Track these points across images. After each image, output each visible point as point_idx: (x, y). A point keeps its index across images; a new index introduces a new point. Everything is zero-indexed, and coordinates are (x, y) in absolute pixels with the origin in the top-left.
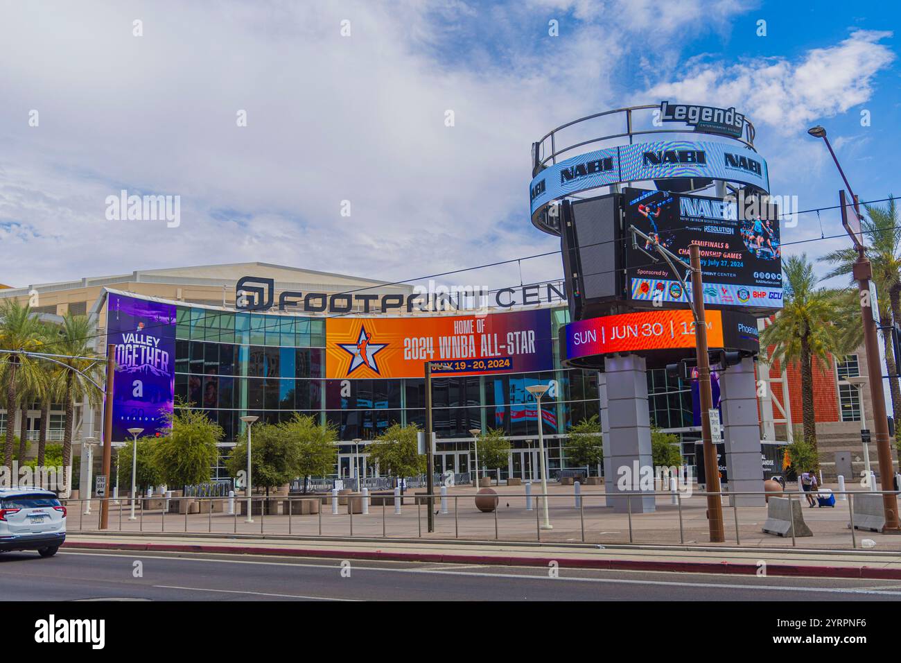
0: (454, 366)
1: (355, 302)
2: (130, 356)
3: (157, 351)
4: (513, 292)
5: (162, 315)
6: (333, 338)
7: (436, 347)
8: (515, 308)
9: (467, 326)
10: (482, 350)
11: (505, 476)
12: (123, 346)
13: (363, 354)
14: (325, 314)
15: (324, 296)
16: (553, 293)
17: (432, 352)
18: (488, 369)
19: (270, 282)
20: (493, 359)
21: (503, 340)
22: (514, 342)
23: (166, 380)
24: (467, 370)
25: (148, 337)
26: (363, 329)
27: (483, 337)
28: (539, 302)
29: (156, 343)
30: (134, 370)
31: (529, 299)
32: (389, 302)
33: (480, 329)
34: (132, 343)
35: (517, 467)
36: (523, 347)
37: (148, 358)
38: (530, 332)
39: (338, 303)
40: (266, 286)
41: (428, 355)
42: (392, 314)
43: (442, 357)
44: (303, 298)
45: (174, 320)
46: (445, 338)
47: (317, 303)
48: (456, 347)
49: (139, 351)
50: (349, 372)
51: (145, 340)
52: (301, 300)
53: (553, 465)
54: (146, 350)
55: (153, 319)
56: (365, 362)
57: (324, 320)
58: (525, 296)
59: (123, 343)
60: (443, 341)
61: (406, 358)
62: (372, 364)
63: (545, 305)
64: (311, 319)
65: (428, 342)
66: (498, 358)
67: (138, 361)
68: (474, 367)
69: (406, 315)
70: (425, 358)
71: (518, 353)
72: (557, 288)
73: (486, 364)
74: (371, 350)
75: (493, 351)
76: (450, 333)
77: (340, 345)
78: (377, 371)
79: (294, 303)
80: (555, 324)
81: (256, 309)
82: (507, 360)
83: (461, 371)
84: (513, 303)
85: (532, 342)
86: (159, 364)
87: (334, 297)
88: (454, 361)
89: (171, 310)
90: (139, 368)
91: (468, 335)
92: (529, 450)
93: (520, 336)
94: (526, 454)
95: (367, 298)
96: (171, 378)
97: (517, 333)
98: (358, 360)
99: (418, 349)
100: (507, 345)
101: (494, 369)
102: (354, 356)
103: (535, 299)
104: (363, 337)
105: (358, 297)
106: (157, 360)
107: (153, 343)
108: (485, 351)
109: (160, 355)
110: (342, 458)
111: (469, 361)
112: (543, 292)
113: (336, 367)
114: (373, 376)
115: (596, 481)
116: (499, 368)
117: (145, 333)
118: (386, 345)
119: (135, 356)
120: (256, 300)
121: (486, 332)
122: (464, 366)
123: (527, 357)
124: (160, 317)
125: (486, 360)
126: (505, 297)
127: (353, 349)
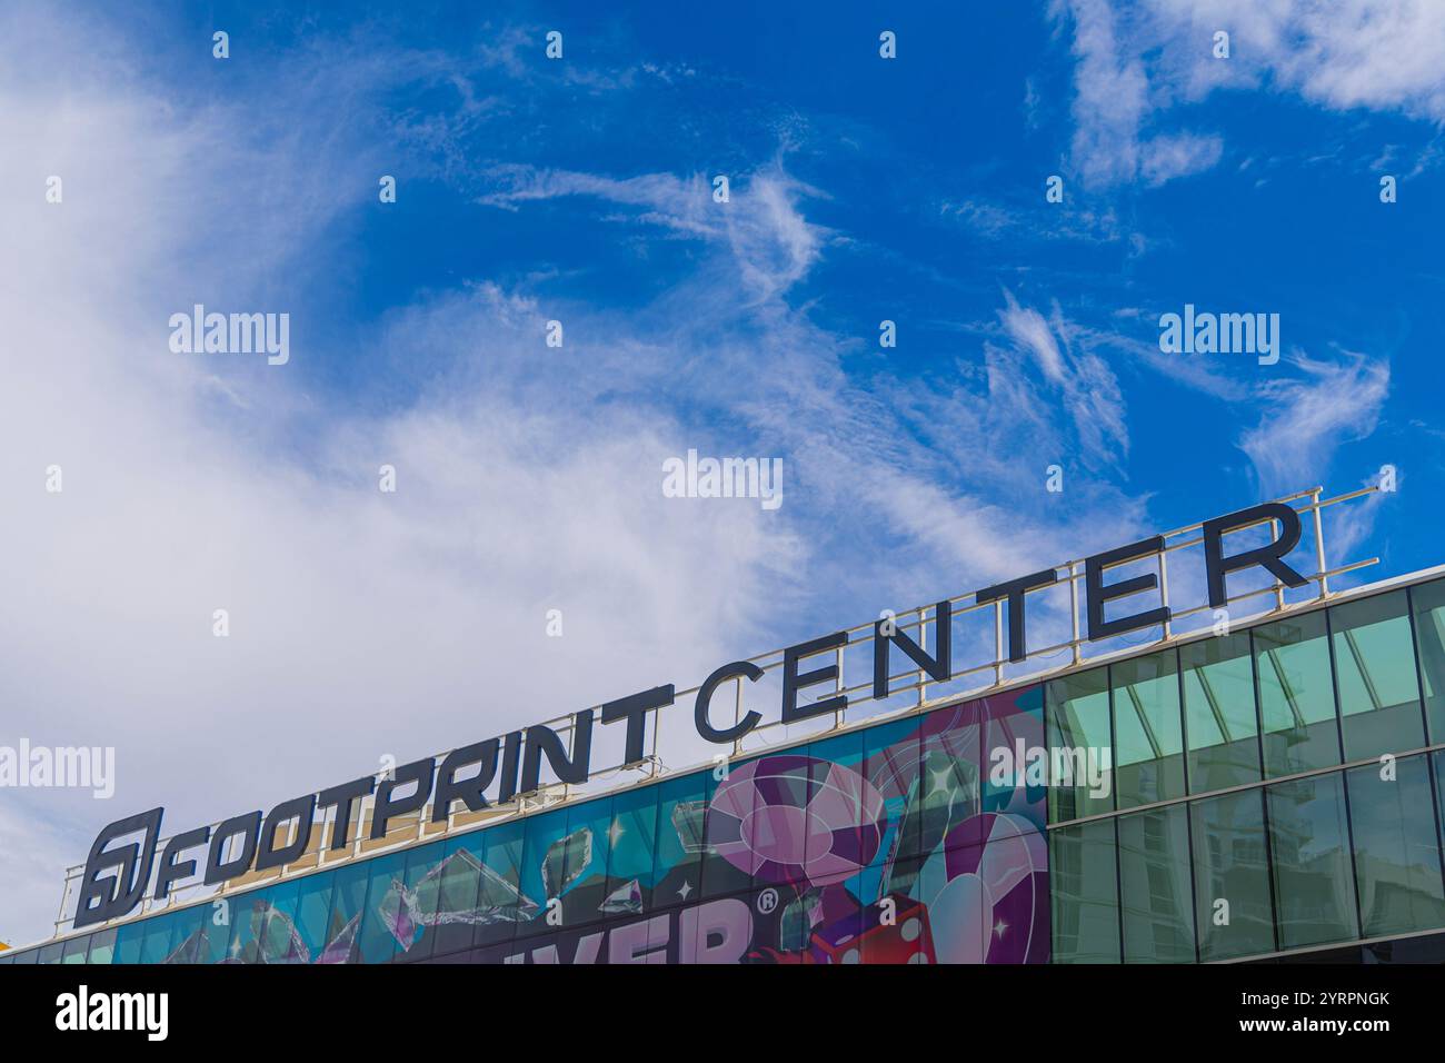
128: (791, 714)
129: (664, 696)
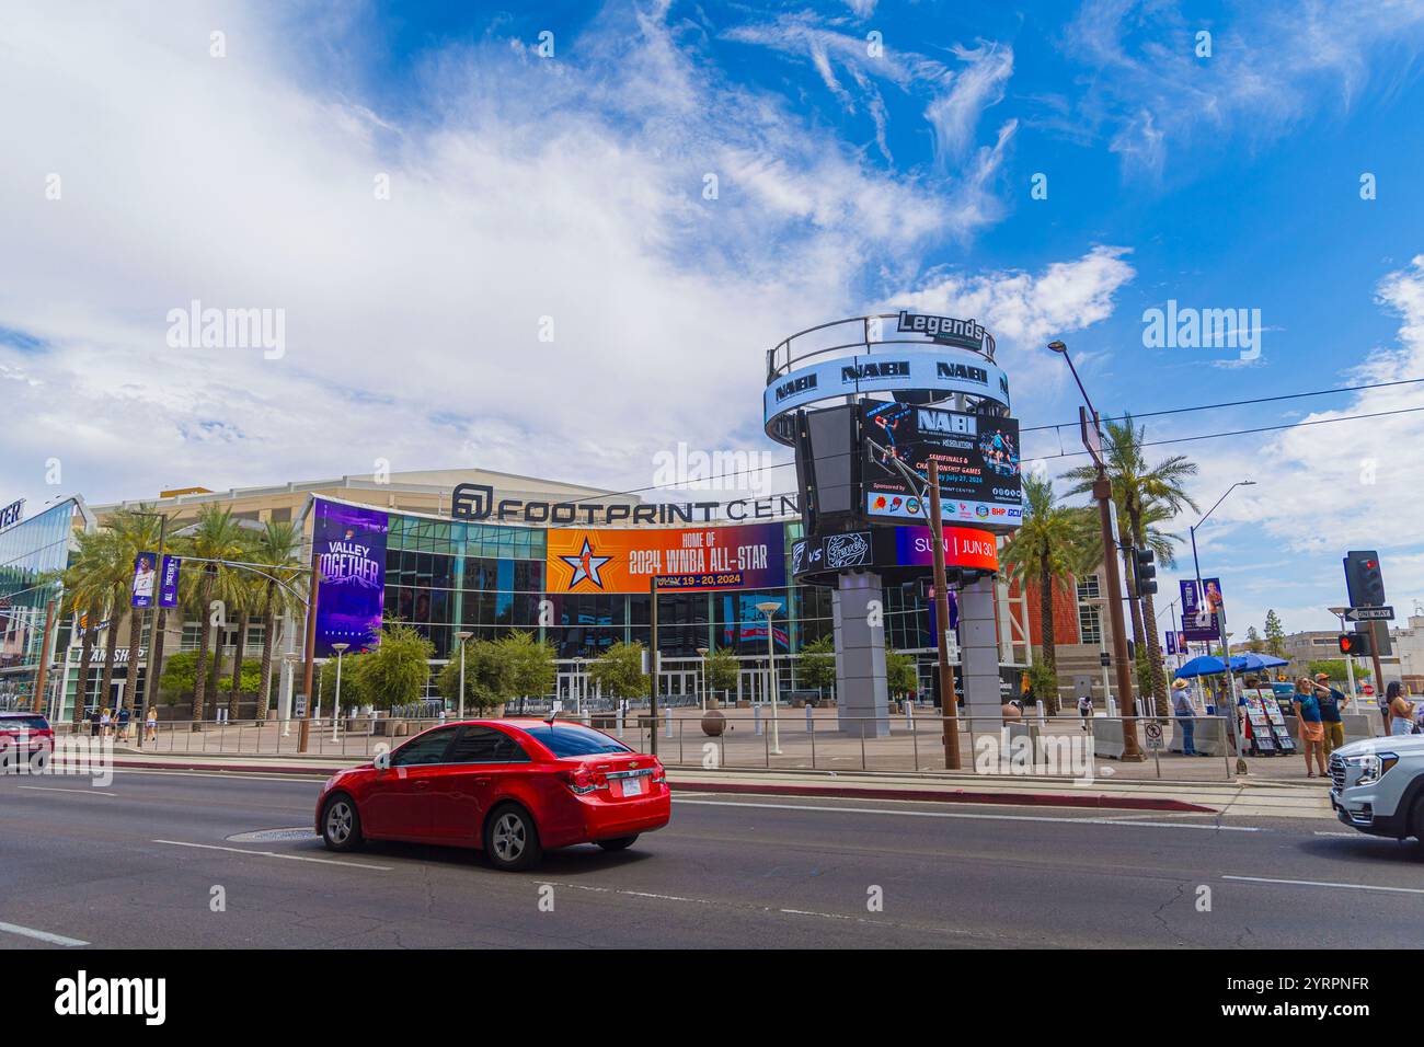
0: (681, 581)
1: (578, 512)
2: (337, 567)
3: (367, 561)
4: (745, 504)
5: (373, 523)
6: (554, 549)
7: (664, 561)
8: (747, 521)
9: (696, 539)
10: (712, 565)
11: (733, 698)
12: (329, 555)
13: (586, 567)
14: (547, 524)
15: (545, 506)
16: (787, 506)
17: (658, 566)
18: (717, 585)
19: (489, 490)
20: (723, 574)
21: (733, 555)
22: (746, 557)
23: (376, 592)
24: (696, 585)
25: (356, 546)
26: (586, 540)
27: (713, 551)
28: (772, 515)
29: (366, 553)
30: (341, 581)
31: (761, 512)
32: (614, 512)
33: (710, 543)
34: (339, 552)
35: (746, 689)
36: (754, 562)
37: (356, 568)
38: (762, 546)
39: (560, 512)
40: (484, 494)
41: (655, 569)
42: (617, 525)
43: (670, 571)
44: (523, 507)
45: (386, 529)
46: (673, 551)
47: (538, 512)
48: (684, 561)
49: (346, 561)
50: (571, 586)
51: (353, 550)
52: (521, 509)
53: (784, 686)
54: (354, 560)
55: (363, 527)
56: (588, 576)
57: (545, 530)
58: (757, 508)
59: (329, 551)
60: (671, 554)
61: (631, 572)
62: (595, 578)
63: (778, 518)
64: (532, 530)
65: (655, 555)
66: (728, 574)
67: (345, 571)
68: (703, 583)
69: (632, 527)
70: (651, 572)
71: (749, 567)
72: (791, 501)
73: (716, 580)
74: (594, 563)
75: (723, 566)
76: (678, 545)
77: (562, 558)
78: (601, 586)
79: (515, 513)
80: (788, 539)
81: (473, 518)
82: (738, 576)
83: (688, 586)
84: (745, 516)
85: (764, 557)
86: (368, 575)
87: (556, 507)
88: (682, 576)
89: (383, 518)
90: (347, 579)
91: (697, 549)
92: (759, 671)
93: (752, 550)
94: (756, 675)
95: (591, 508)
96: (381, 590)
97: (749, 548)
98: (581, 574)
99: (644, 563)
100: (737, 559)
101: (723, 584)
102: (576, 569)
103: (768, 511)
104: (587, 550)
105: (582, 507)
106: (366, 571)
107: (362, 552)
108: (715, 566)
109: (369, 565)
110: (561, 678)
111: (698, 576)
112: (776, 505)
113: (557, 580)
114: (594, 591)
115: (829, 704)
116: (729, 584)
117: (354, 541)
118: (610, 558)
119: (342, 566)
120: (474, 509)
121: (716, 546)
122: (692, 581)
123: (758, 572)
124: (371, 526)
125: (715, 575)
126: (737, 510)
127: (576, 562)
128: (757, 516)
129: (716, 505)
